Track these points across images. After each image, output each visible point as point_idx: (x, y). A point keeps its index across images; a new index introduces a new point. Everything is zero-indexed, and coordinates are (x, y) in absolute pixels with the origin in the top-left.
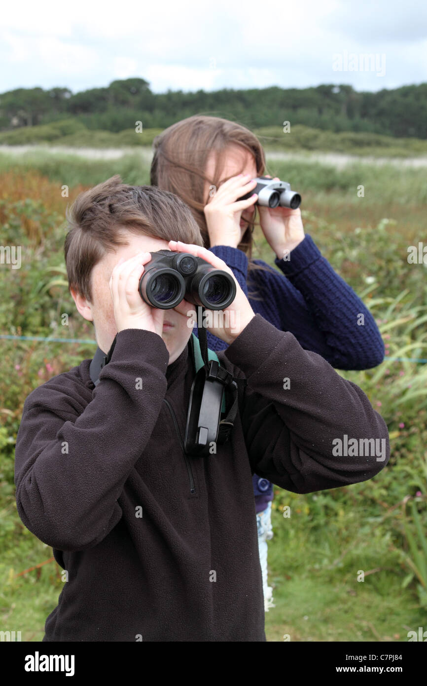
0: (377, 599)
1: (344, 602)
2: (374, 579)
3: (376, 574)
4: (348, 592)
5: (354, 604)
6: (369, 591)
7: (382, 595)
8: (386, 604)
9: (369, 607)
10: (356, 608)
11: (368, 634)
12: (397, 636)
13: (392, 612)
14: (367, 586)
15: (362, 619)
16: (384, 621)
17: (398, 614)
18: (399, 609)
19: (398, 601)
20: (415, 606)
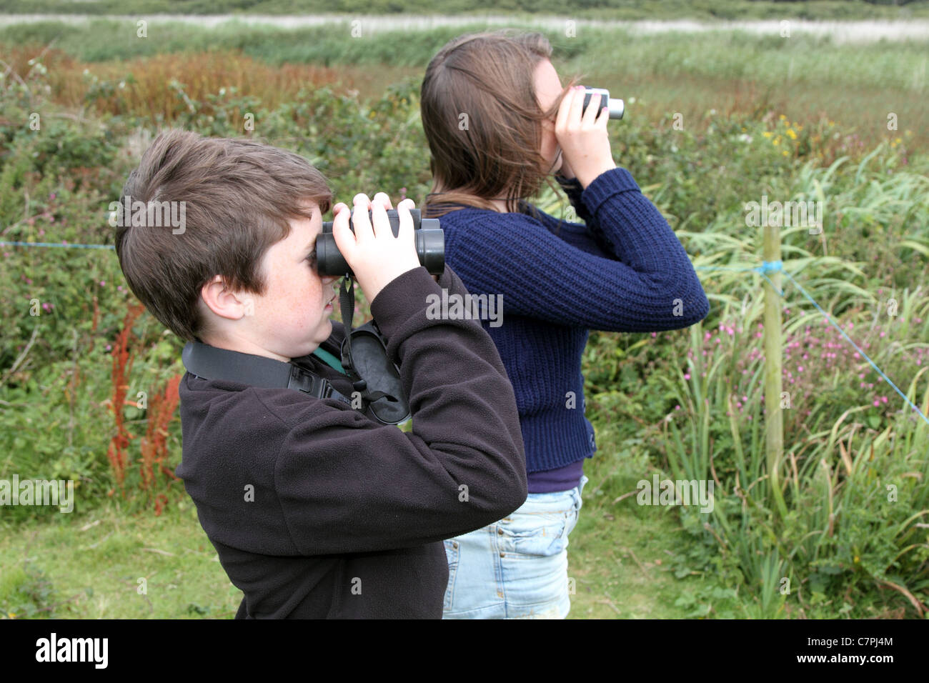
0: (636, 523)
1: (602, 528)
4: (605, 517)
5: (612, 529)
6: (628, 515)
7: (642, 519)
8: (645, 528)
9: (628, 532)
10: (615, 534)
11: (628, 561)
12: (658, 561)
13: (653, 536)
14: (625, 510)
15: (621, 545)
16: (644, 546)
17: (658, 538)
18: (660, 533)
19: (658, 524)
20: (678, 529)
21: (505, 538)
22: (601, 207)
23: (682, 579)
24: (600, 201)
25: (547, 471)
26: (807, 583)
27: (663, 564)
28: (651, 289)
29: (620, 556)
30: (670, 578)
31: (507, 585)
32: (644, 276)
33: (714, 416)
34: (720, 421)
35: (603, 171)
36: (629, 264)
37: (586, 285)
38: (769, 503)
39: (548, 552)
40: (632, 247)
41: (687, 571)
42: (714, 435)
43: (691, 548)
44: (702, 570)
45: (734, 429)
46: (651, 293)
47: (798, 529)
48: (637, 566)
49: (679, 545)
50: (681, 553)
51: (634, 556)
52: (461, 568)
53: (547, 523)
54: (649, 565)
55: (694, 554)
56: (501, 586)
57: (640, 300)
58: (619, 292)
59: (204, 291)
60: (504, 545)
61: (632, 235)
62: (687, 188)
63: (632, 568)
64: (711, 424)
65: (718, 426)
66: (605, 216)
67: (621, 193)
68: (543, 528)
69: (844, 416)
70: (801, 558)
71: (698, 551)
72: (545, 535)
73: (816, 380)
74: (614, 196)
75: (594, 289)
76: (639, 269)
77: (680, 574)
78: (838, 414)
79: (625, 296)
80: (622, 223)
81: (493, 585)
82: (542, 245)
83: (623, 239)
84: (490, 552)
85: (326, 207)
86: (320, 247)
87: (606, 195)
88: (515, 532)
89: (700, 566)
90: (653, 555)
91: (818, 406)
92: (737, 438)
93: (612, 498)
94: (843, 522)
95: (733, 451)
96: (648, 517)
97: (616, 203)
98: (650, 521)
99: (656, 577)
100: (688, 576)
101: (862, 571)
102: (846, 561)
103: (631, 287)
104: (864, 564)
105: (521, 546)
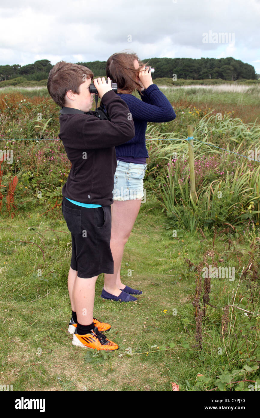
0: (154, 217)
1: (144, 218)
2: (153, 211)
3: (153, 209)
4: (145, 215)
5: (147, 218)
6: (152, 214)
7: (156, 215)
8: (157, 218)
9: (152, 219)
10: (148, 219)
11: (152, 226)
12: (161, 226)
13: (159, 219)
14: (150, 213)
15: (150, 222)
16: (157, 222)
17: (161, 220)
18: (161, 219)
19: (160, 217)
20: (166, 217)
21: (129, 175)
22: (150, 93)
23: (168, 230)
24: (150, 92)
25: (139, 158)
26: (203, 227)
27: (162, 226)
28: (163, 111)
29: (150, 225)
30: (164, 230)
31: (130, 186)
32: (161, 108)
33: (176, 185)
34: (177, 186)
35: (151, 85)
36: (157, 106)
37: (147, 110)
38: (191, 205)
39: (140, 178)
40: (158, 102)
41: (169, 227)
42: (175, 190)
43: (170, 222)
44: (174, 227)
45: (181, 187)
46: (162, 112)
47: (199, 211)
48: (155, 227)
49: (167, 221)
50: (167, 223)
51: (154, 224)
52: (118, 183)
53: (139, 171)
54: (158, 227)
55: (171, 223)
56: (128, 187)
57: (160, 113)
58: (155, 112)
59: (67, 93)
60: (129, 176)
61: (158, 99)
62: (165, 126)
63: (154, 228)
64: (174, 187)
65: (176, 187)
66: (151, 95)
67: (155, 90)
68: (138, 172)
69: (212, 183)
70: (201, 220)
71: (172, 222)
72: (139, 174)
73: (204, 173)
74: (153, 90)
75: (149, 111)
76: (160, 107)
77: (167, 228)
78: (211, 182)
79: (156, 112)
80: (155, 96)
81: (126, 186)
82: (136, 101)
83: (156, 100)
84: (125, 178)
85: (92, 78)
86: (91, 86)
87: (152, 90)
88: (131, 173)
89: (173, 226)
90: (159, 224)
91: (205, 180)
92: (182, 190)
93: (147, 210)
94: (212, 206)
95: (181, 194)
96: (157, 215)
97: (154, 92)
98: (158, 216)
99: (160, 230)
100: (170, 229)
101: (218, 220)
102: (214, 218)
103: (158, 110)
104: (218, 217)
105: (133, 176)
